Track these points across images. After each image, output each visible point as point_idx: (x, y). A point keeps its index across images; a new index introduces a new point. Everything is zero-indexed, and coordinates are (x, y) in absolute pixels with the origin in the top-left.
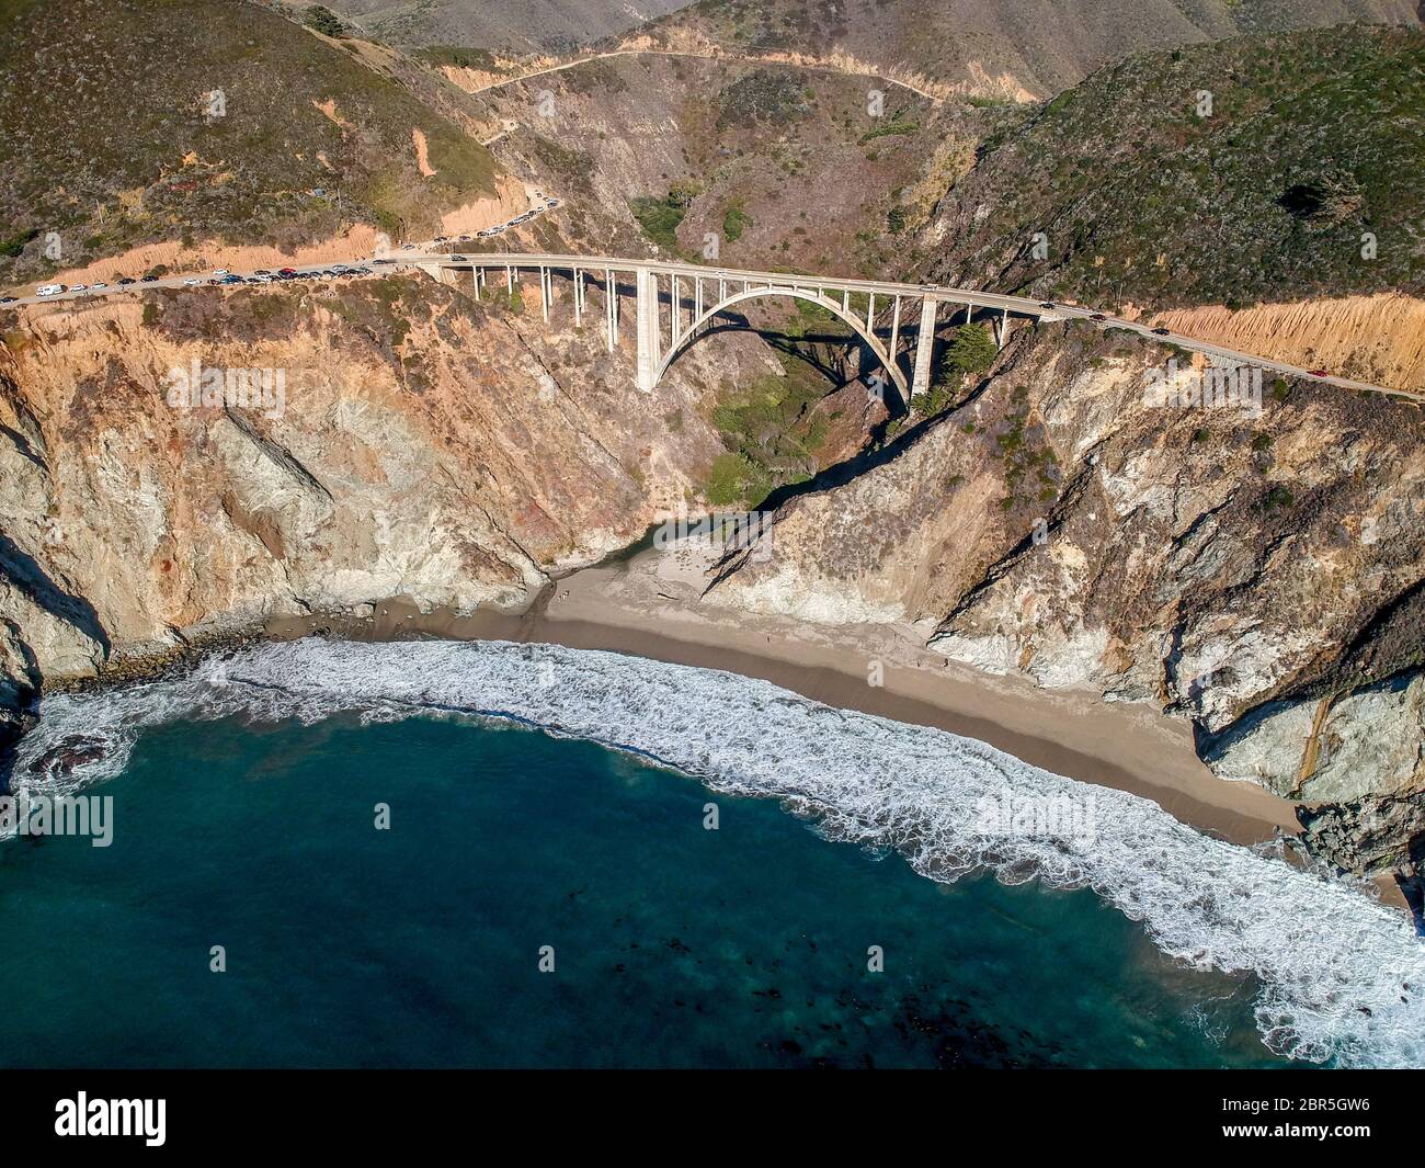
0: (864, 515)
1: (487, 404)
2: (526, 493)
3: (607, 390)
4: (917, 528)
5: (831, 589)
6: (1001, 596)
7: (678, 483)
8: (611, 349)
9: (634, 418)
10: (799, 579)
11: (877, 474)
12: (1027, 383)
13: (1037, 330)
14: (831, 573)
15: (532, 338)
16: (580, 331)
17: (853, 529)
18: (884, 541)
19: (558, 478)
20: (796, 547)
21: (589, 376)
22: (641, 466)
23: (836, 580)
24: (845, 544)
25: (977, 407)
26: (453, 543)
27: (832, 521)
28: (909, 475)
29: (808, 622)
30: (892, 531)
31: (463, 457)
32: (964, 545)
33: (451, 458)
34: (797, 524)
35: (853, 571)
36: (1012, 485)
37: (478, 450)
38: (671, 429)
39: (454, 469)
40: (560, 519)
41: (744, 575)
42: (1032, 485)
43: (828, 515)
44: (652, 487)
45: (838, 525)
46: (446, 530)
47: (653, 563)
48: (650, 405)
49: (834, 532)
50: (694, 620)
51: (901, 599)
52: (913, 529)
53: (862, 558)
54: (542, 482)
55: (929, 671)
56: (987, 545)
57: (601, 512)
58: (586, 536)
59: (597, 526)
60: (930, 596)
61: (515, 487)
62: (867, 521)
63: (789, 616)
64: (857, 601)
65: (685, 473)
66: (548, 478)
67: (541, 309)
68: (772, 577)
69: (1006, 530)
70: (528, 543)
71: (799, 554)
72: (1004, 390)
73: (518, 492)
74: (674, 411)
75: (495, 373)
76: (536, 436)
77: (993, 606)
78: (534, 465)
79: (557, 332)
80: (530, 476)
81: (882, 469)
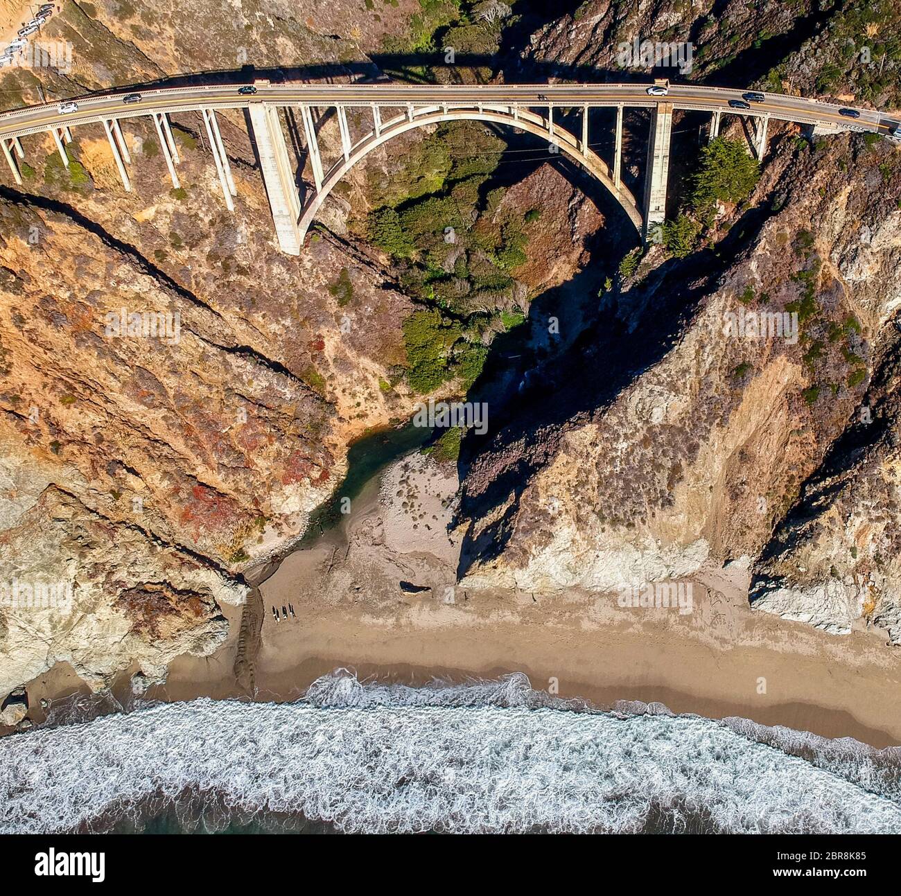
0: (640, 436)
1: (90, 363)
2: (180, 472)
3: (241, 271)
4: (705, 438)
5: (618, 541)
6: (831, 532)
7: (370, 377)
8: (231, 206)
9: (290, 299)
10: (578, 537)
11: (649, 382)
12: (809, 224)
13: (813, 149)
14: (615, 521)
15: (118, 222)
16: (180, 194)
17: (631, 458)
18: (669, 464)
19: (216, 434)
20: (567, 497)
21: (212, 257)
22: (316, 364)
23: (623, 529)
24: (624, 480)
25: (753, 265)
26: (110, 600)
27: (604, 455)
28: (685, 372)
29: (601, 594)
30: (676, 448)
31: (83, 462)
32: (766, 453)
33: (67, 471)
34: (564, 470)
35: (640, 513)
36: (812, 369)
37: (100, 439)
38: (342, 303)
39: (77, 486)
40: (237, 490)
41: (512, 555)
42: (837, 367)
43: (598, 449)
44: (338, 393)
45: (613, 459)
46: (96, 585)
47: (373, 520)
48: (304, 275)
49: (609, 469)
50: (460, 622)
51: (702, 532)
52: (701, 442)
53: (648, 493)
54: (197, 447)
55: (764, 646)
56: (793, 453)
57: (288, 461)
58: (275, 500)
59: (286, 482)
60: (736, 525)
61: (165, 473)
62: (645, 442)
63: (576, 588)
64: (653, 550)
65: (374, 359)
66: (203, 437)
67: (115, 170)
68: (546, 545)
69: (815, 430)
70: (205, 544)
71: (571, 505)
72: (782, 237)
73: (171, 478)
74: (338, 275)
75: (86, 307)
76: (170, 382)
77: (822, 546)
78: (180, 426)
79: (149, 202)
80: (179, 444)
81: (654, 375)
